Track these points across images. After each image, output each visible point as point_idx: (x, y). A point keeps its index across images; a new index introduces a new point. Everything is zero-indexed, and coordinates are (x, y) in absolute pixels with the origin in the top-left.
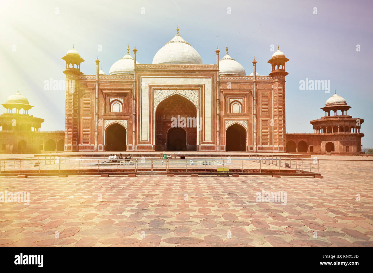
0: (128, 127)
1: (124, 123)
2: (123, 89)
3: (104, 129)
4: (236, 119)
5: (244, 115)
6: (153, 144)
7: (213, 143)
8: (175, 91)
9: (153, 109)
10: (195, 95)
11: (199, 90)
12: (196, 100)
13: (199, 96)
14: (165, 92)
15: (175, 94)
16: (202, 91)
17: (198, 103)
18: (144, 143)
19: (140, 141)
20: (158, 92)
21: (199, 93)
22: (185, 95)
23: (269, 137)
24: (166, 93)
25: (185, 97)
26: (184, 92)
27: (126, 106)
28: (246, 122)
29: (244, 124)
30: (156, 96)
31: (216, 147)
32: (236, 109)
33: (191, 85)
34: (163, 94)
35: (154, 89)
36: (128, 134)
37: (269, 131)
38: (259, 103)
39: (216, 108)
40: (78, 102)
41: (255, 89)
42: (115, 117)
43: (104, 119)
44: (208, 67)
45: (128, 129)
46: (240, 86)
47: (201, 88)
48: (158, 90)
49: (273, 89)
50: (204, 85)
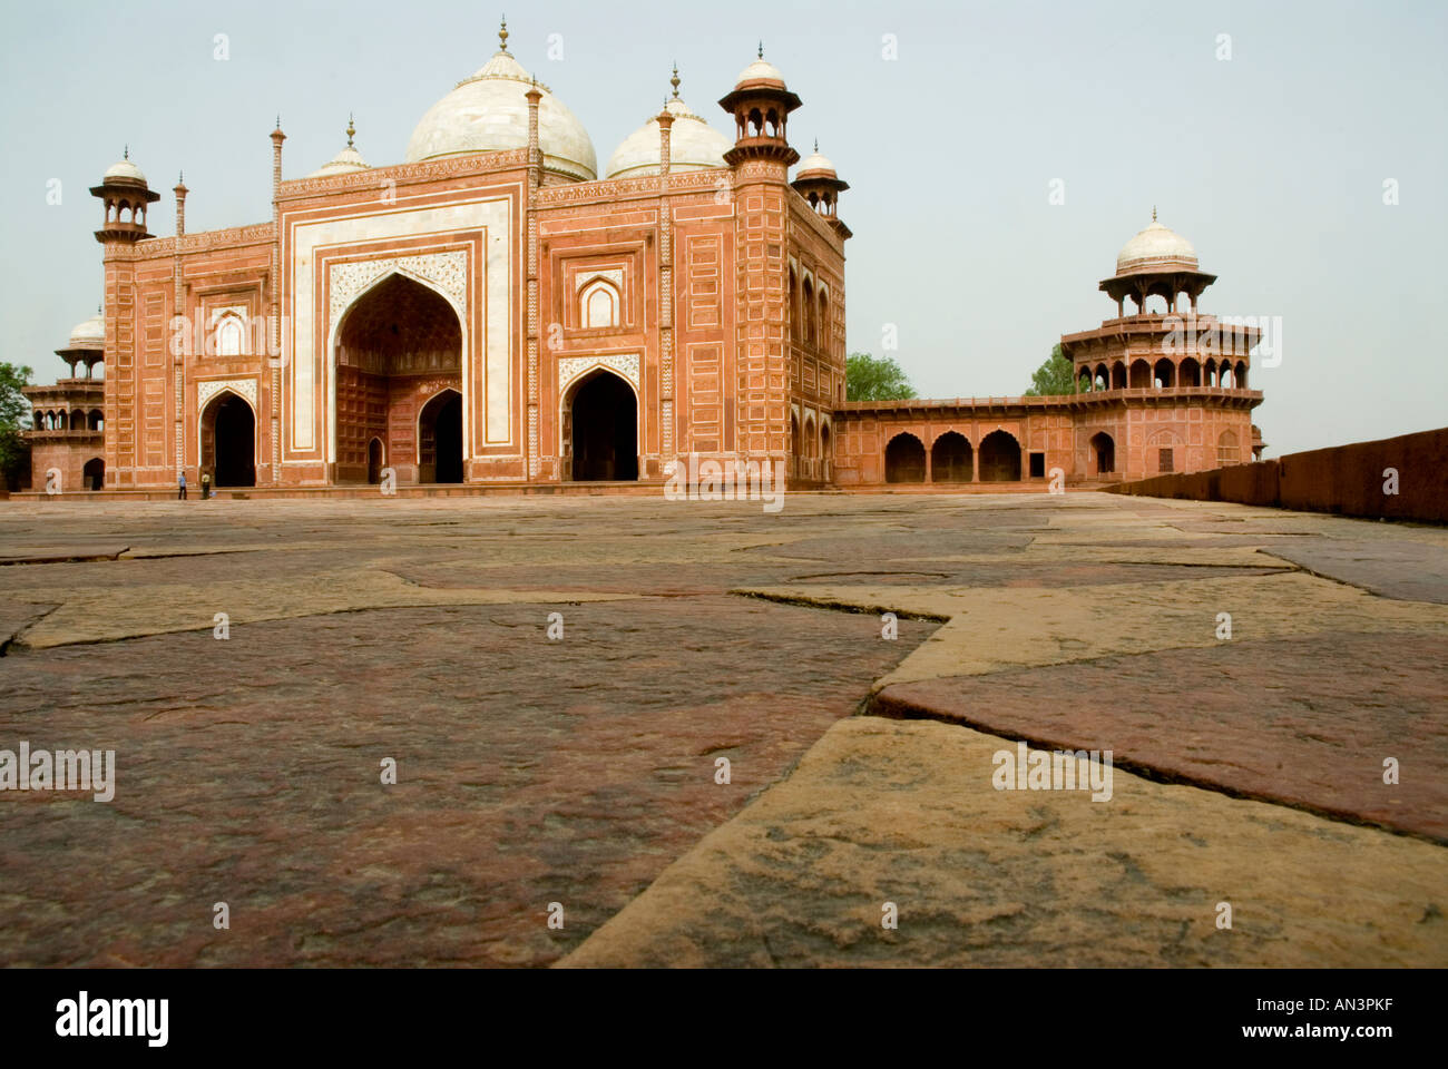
0: (258, 402)
1: (247, 390)
2: (245, 275)
3: (198, 414)
4: (598, 351)
5: (627, 332)
6: (326, 460)
7: (515, 450)
8: (392, 261)
9: (326, 335)
10: (453, 272)
11: (465, 249)
12: (458, 288)
13: (469, 273)
14: (360, 270)
15: (389, 274)
16: (478, 251)
17: (464, 300)
18: (302, 456)
19: (292, 451)
20: (341, 273)
21: (469, 261)
22: (423, 274)
23: (719, 416)
24: (364, 273)
25: (422, 281)
26: (419, 263)
28: (635, 359)
29: (627, 368)
30: (334, 288)
31: (525, 465)
32: (600, 309)
33: (441, 234)
34: (356, 277)
35: (329, 264)
36: (259, 427)
37: (720, 394)
38: (682, 278)
39: (526, 315)
40: (132, 330)
41: (665, 226)
42: (223, 370)
43: (197, 381)
44: (497, 159)
45: (258, 411)
46: (610, 220)
47: (472, 242)
48: (340, 266)
49: (735, 217)
50: (483, 229)
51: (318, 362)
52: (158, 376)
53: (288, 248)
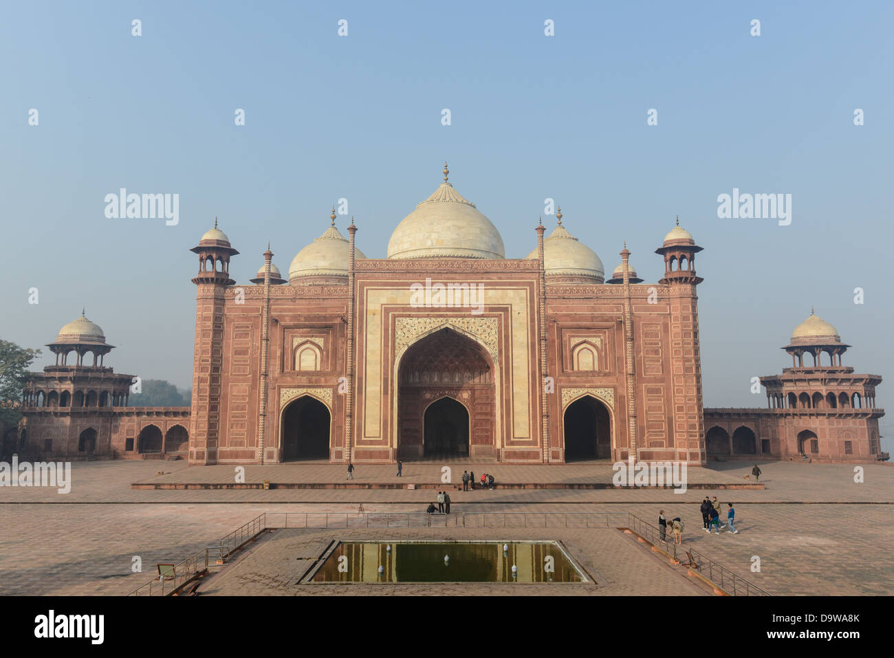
0: (333, 404)
1: (325, 396)
2: (325, 318)
3: (279, 410)
4: (587, 384)
5: (606, 375)
6: (392, 446)
7: (534, 443)
8: (444, 320)
9: (393, 363)
10: (489, 330)
11: (498, 317)
12: (492, 340)
13: (500, 332)
14: (419, 323)
15: (442, 327)
16: (506, 319)
17: (497, 348)
18: (372, 443)
19: (363, 439)
20: (405, 324)
21: (500, 324)
22: (466, 330)
23: (665, 427)
24: (422, 325)
25: (466, 334)
26: (463, 323)
27: (332, 356)
28: (611, 392)
29: (606, 397)
30: (399, 332)
31: (541, 452)
32: (586, 360)
34: (415, 327)
36: (334, 422)
37: (664, 414)
38: (639, 346)
39: (540, 361)
40: (221, 348)
41: (628, 316)
42: (304, 381)
43: (280, 387)
44: (518, 265)
45: (333, 411)
46: (593, 309)
47: (503, 313)
48: (404, 319)
49: (670, 314)
50: (509, 306)
51: (386, 380)
52: (244, 381)
53: (362, 303)
